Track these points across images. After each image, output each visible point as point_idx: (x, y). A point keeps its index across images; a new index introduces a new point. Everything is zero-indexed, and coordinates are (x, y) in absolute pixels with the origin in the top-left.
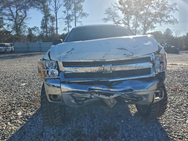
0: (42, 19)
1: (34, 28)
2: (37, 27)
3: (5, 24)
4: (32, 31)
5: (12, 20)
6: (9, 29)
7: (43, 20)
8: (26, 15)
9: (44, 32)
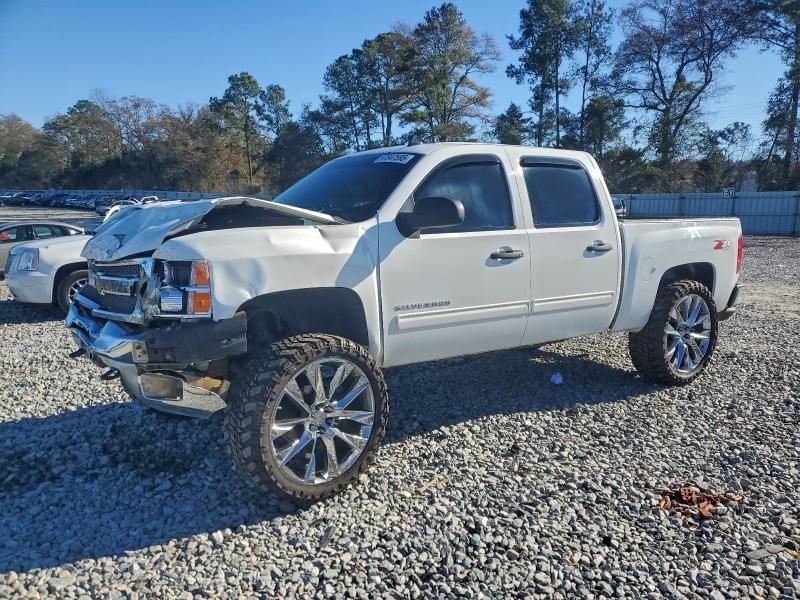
0: (776, 84)
1: (730, 131)
2: (743, 124)
3: (626, 125)
4: (718, 143)
5: (654, 107)
6: (637, 142)
7: (781, 90)
8: (710, 81)
9: (777, 143)
